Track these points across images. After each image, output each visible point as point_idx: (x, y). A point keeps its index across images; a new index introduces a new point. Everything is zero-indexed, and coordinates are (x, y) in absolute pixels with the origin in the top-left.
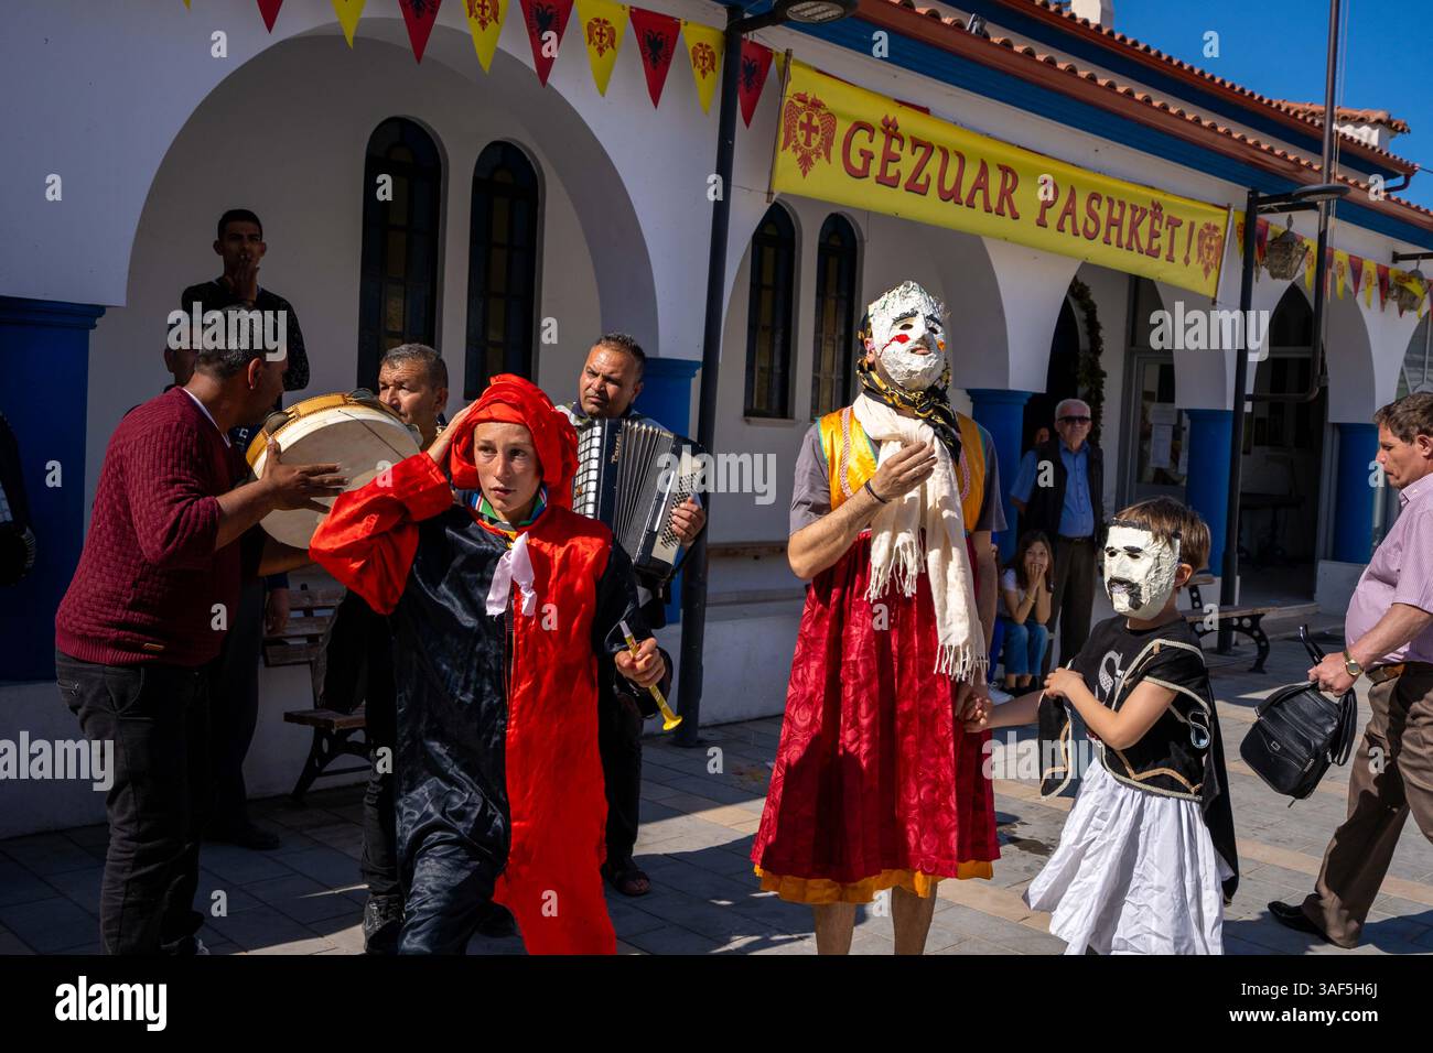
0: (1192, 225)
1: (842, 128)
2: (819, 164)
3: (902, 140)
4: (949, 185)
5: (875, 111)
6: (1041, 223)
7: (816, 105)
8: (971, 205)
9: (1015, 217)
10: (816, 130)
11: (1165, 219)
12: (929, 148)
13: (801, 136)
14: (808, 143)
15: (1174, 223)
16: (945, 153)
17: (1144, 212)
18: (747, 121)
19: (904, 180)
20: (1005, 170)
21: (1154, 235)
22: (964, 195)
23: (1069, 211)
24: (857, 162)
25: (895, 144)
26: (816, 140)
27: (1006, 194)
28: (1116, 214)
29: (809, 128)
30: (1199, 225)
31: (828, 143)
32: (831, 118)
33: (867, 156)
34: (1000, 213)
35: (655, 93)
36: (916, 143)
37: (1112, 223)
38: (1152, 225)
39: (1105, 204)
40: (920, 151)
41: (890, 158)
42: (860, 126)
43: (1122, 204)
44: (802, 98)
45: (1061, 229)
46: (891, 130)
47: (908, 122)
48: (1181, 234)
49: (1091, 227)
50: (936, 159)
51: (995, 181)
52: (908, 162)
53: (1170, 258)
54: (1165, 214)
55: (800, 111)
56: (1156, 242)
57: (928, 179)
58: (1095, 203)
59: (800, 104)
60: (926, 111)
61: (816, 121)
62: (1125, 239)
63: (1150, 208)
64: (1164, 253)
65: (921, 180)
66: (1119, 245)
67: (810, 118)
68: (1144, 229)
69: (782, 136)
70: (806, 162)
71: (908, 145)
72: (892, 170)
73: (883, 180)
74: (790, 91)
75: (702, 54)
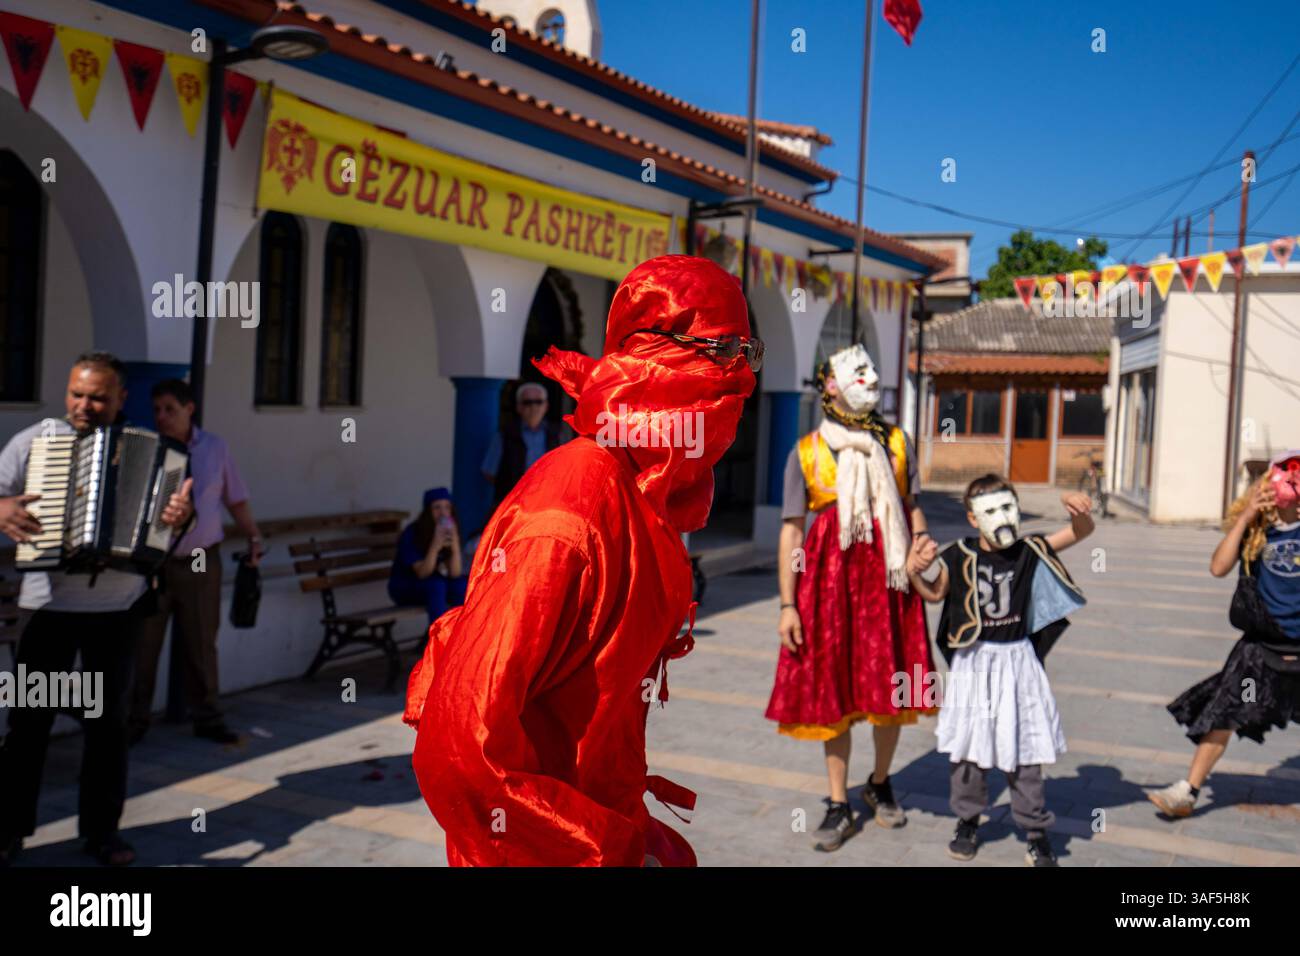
0: (641, 232)
1: (323, 151)
2: (302, 183)
3: (379, 160)
4: (424, 199)
5: (355, 135)
6: (508, 231)
7: (299, 129)
8: (444, 216)
9: (485, 226)
10: (298, 152)
11: (617, 227)
12: (406, 168)
13: (284, 158)
14: (291, 163)
15: (625, 230)
16: (421, 172)
17: (599, 221)
18: (233, 142)
19: (382, 196)
20: (476, 186)
21: (608, 240)
22: (438, 208)
23: (533, 221)
24: (338, 180)
25: (374, 166)
26: (299, 161)
27: (476, 207)
28: (575, 222)
29: (292, 151)
30: (647, 229)
31: (310, 164)
32: (312, 143)
33: (348, 176)
34: (471, 223)
35: (141, 116)
36: (394, 163)
37: (571, 230)
38: (606, 231)
39: (565, 215)
40: (397, 171)
41: (367, 176)
42: (343, 148)
43: (580, 215)
44: (285, 124)
45: (525, 236)
46: (370, 153)
47: (386, 145)
48: (631, 239)
49: (553, 234)
50: (412, 179)
51: (466, 196)
52: (386, 180)
53: (622, 260)
54: (618, 221)
55: (282, 135)
56: (609, 247)
57: (405, 195)
58: (556, 215)
59: (282, 129)
60: (402, 135)
61: (299, 144)
62: (582, 244)
63: (603, 217)
64: (616, 255)
65: (399, 196)
66: (577, 249)
67: (293, 141)
68: (599, 235)
69: (266, 158)
70: (289, 181)
71: (386, 166)
72: (371, 187)
73: (362, 196)
74: (275, 115)
75: (187, 83)
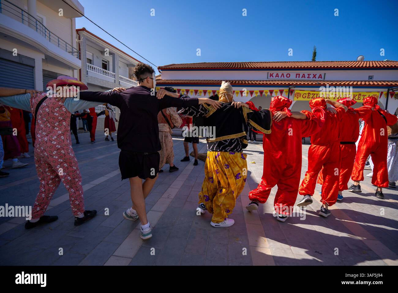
1: (302, 95)
2: (299, 98)
5: (307, 92)
7: (299, 93)
11: (362, 95)
12: (314, 94)
13: (297, 96)
16: (317, 94)
18: (291, 95)
24: (304, 97)
29: (298, 95)
31: (300, 96)
32: (300, 94)
33: (306, 96)
36: (312, 94)
38: (359, 96)
40: (313, 95)
41: (308, 96)
42: (305, 94)
46: (309, 94)
47: (311, 93)
52: (311, 96)
56: (360, 98)
60: (315, 91)
63: (358, 94)
65: (314, 97)
68: (356, 97)
70: (298, 98)
72: (309, 97)
73: (308, 98)
74: (295, 93)
75: (286, 92)
